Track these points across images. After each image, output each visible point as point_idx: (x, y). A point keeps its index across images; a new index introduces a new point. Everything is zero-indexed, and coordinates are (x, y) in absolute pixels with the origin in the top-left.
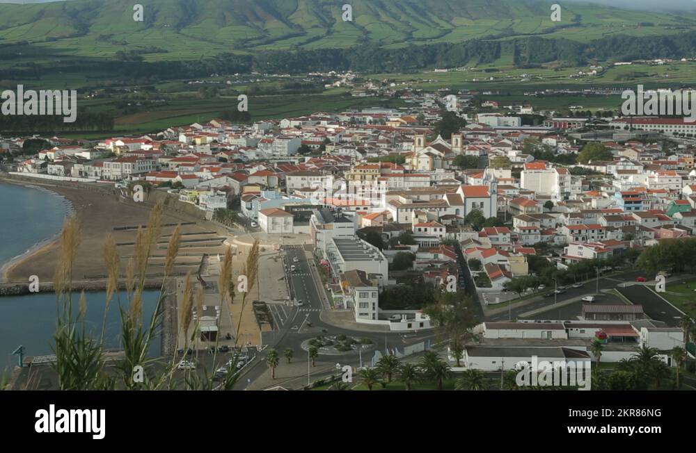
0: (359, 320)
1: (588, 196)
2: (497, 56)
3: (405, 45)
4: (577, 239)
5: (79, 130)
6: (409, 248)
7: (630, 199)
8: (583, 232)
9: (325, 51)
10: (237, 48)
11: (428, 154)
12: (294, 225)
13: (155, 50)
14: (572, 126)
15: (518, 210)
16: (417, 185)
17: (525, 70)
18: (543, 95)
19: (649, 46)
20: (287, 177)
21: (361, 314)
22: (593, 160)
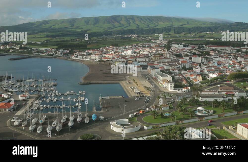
0: (170, 90)
1: (208, 63)
2: (170, 31)
3: (148, 28)
4: (209, 73)
5: (79, 48)
6: (172, 75)
7: (219, 64)
8: (210, 71)
9: (129, 30)
10: (108, 29)
11: (169, 53)
12: (142, 70)
13: (90, 30)
14: (195, 47)
15: (193, 66)
16: (168, 60)
17: (177, 34)
18: (184, 40)
19: (205, 29)
20: (137, 59)
21: (170, 89)
22: (207, 55)
